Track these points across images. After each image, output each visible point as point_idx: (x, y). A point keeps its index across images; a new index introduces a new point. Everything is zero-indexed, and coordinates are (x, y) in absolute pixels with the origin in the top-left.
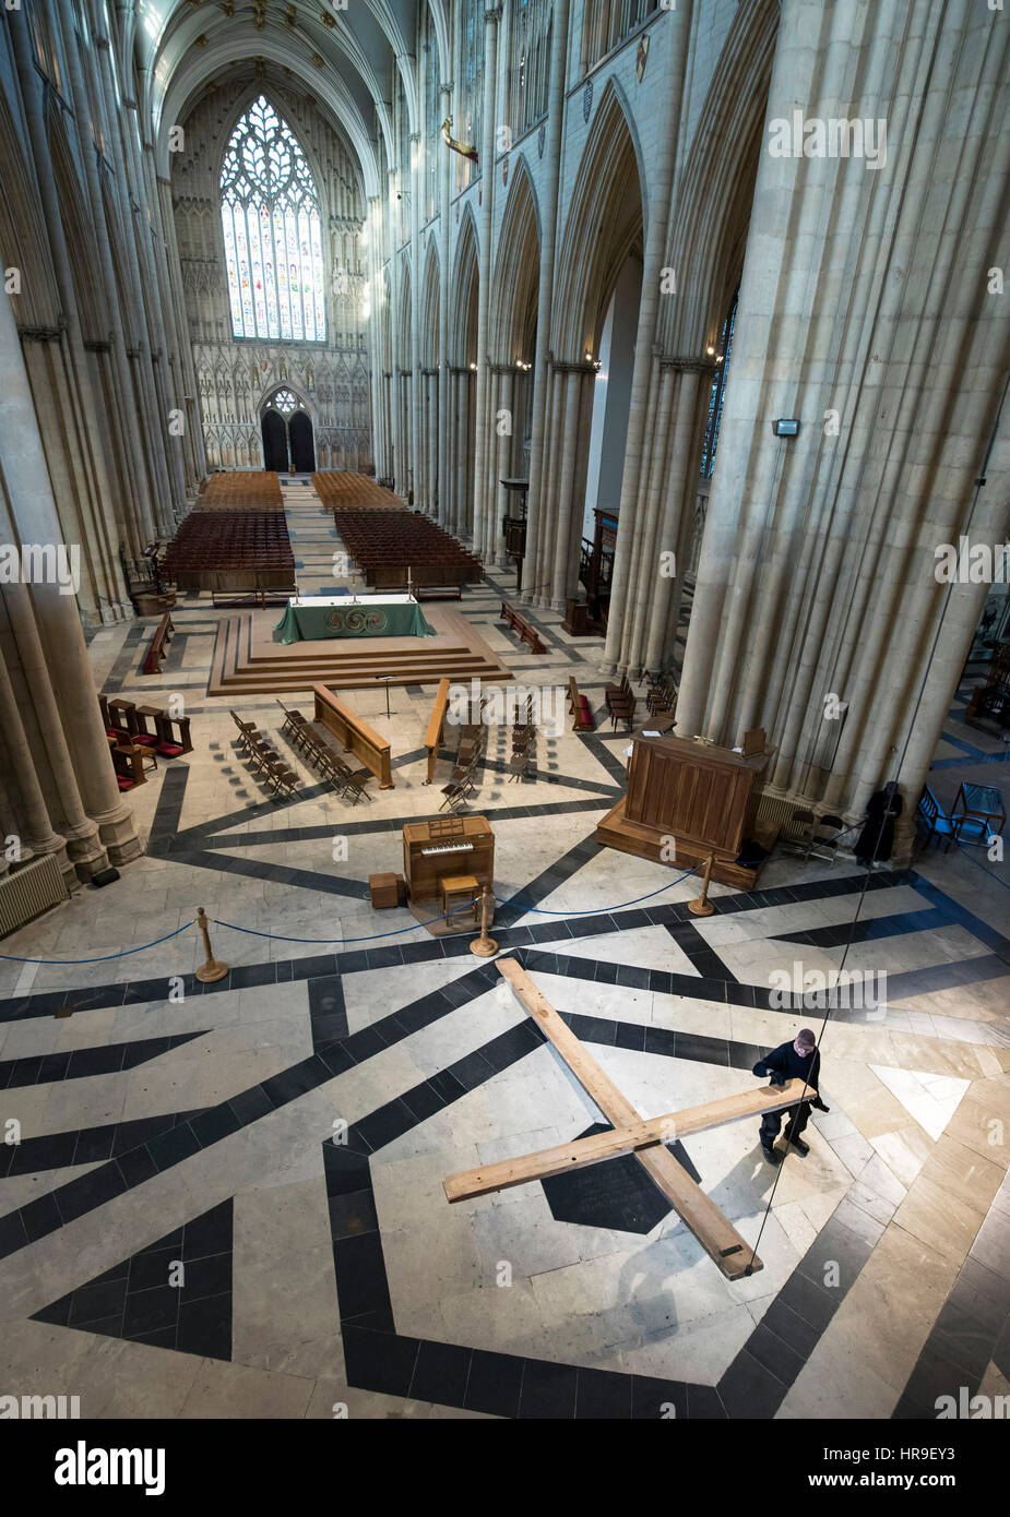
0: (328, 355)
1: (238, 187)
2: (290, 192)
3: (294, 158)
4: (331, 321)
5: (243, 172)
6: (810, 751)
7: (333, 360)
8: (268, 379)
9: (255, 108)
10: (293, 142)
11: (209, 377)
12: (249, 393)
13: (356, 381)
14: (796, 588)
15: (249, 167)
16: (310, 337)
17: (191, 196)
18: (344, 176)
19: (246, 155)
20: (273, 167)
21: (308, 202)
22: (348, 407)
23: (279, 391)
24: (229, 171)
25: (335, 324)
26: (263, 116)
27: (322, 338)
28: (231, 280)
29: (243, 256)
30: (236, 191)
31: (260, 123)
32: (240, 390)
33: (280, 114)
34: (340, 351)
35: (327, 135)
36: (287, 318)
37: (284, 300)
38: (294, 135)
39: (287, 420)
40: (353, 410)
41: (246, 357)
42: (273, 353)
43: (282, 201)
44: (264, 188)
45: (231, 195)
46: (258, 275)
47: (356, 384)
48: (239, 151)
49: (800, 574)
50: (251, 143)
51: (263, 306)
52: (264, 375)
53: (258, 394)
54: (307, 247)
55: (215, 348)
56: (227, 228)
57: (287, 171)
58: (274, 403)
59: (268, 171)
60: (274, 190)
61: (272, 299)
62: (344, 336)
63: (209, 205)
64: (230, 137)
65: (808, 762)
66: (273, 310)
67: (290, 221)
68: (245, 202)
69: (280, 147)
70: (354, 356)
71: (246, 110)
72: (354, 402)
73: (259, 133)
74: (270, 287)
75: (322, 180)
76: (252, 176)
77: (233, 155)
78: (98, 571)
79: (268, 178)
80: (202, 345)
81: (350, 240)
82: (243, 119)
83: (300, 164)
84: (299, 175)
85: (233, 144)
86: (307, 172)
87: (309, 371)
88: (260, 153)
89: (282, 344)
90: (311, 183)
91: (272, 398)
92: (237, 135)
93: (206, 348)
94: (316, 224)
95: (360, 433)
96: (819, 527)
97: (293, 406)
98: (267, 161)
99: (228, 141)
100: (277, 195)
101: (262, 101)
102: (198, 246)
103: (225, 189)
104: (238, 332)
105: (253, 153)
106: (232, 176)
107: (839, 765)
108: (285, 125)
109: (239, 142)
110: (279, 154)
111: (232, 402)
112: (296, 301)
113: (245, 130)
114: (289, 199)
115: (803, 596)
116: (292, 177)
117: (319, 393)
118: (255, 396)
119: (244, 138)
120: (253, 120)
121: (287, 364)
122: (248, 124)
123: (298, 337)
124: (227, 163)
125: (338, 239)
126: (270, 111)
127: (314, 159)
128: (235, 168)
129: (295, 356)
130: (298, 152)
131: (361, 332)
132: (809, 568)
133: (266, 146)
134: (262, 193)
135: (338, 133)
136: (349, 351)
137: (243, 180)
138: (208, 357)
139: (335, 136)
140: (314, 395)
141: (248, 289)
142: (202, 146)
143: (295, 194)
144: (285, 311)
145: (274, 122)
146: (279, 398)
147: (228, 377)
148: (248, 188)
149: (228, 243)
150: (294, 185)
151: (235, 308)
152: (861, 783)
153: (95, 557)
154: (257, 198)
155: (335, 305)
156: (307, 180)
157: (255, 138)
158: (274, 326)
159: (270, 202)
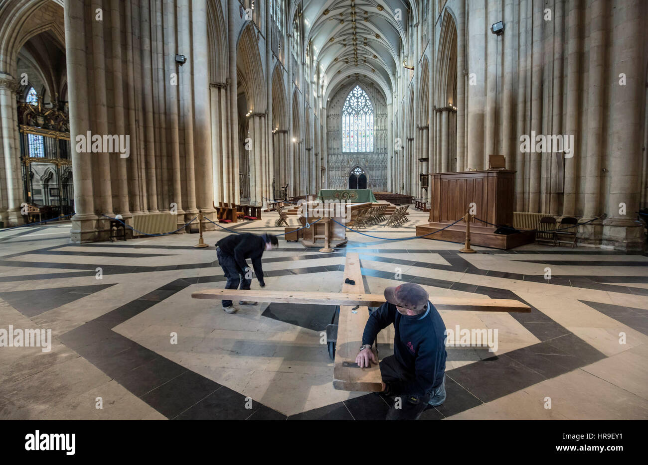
0: (374, 155)
1: (348, 110)
2: (364, 109)
3: (366, 100)
4: (375, 144)
5: (350, 106)
6: (548, 186)
7: (375, 157)
8: (352, 164)
9: (355, 89)
10: (366, 96)
11: (333, 165)
12: (346, 169)
13: (383, 163)
14: (520, 99)
15: (352, 104)
16: (368, 150)
17: (333, 114)
18: (382, 102)
19: (351, 101)
20: (359, 103)
21: (370, 111)
22: (380, 172)
23: (356, 168)
24: (346, 106)
25: (377, 146)
26: (358, 90)
27: (372, 151)
28: (343, 136)
29: (348, 129)
30: (347, 111)
31: (356, 93)
32: (343, 168)
33: (363, 89)
34: (378, 154)
35: (377, 92)
36: (361, 146)
37: (360, 140)
38: (367, 94)
39: (358, 178)
40: (382, 173)
41: (346, 158)
42: (355, 156)
43: (362, 112)
44: (356, 109)
45: (346, 112)
46: (352, 134)
47: (383, 164)
48: (349, 101)
49: (521, 91)
50: (353, 98)
51: (353, 143)
52: (351, 163)
53: (349, 169)
54: (369, 124)
55: (336, 156)
56: (343, 122)
57: (364, 104)
58: (354, 172)
59: (358, 105)
60: (359, 109)
61: (356, 141)
62: (380, 149)
63: (339, 116)
64: (347, 97)
65: (548, 193)
66: (356, 143)
67: (364, 117)
68: (350, 114)
69: (362, 98)
70: (383, 155)
71: (352, 89)
72: (382, 170)
73: (356, 95)
74: (356, 137)
75: (375, 105)
76: (353, 107)
77: (347, 102)
78: (264, 188)
79: (358, 106)
80: (332, 155)
81: (383, 120)
82: (351, 92)
83: (368, 101)
84: (368, 104)
85: (348, 99)
86: (370, 103)
87: (367, 161)
88: (356, 100)
89: (358, 153)
90: (371, 106)
91: (353, 170)
92: (349, 97)
93: (333, 156)
94: (372, 117)
95: (384, 180)
96: (526, 67)
97: (360, 173)
98: (358, 102)
99: (346, 98)
100: (360, 111)
101: (358, 87)
102: (334, 127)
103: (344, 111)
104: (344, 151)
105: (354, 101)
106: (347, 107)
107: (568, 187)
108: (364, 92)
109: (350, 98)
110: (362, 100)
111: (340, 172)
112: (364, 140)
113: (352, 95)
114: (364, 111)
115: (525, 102)
116: (365, 105)
117: (370, 168)
118: (347, 170)
119: (351, 97)
120: (354, 92)
121: (359, 159)
122: (353, 93)
123: (364, 151)
124: (345, 104)
125: (379, 120)
126: (360, 89)
127: (372, 99)
128: (348, 105)
129: (362, 156)
130: (368, 98)
131: (386, 147)
132: (525, 87)
133: (358, 98)
134: (355, 111)
135: (380, 90)
136: (381, 153)
137: (350, 108)
138: (333, 158)
139: (379, 92)
140: (367, 168)
141: (349, 138)
142: (338, 100)
143: (366, 110)
144: (360, 144)
145: (361, 92)
146: (356, 170)
147: (339, 164)
148: (351, 110)
149: (344, 125)
150: (366, 107)
151: (344, 144)
152: (586, 195)
153: (264, 183)
154: (354, 112)
155: (377, 140)
156: (370, 105)
157: (354, 97)
158: (356, 148)
159: (358, 113)
